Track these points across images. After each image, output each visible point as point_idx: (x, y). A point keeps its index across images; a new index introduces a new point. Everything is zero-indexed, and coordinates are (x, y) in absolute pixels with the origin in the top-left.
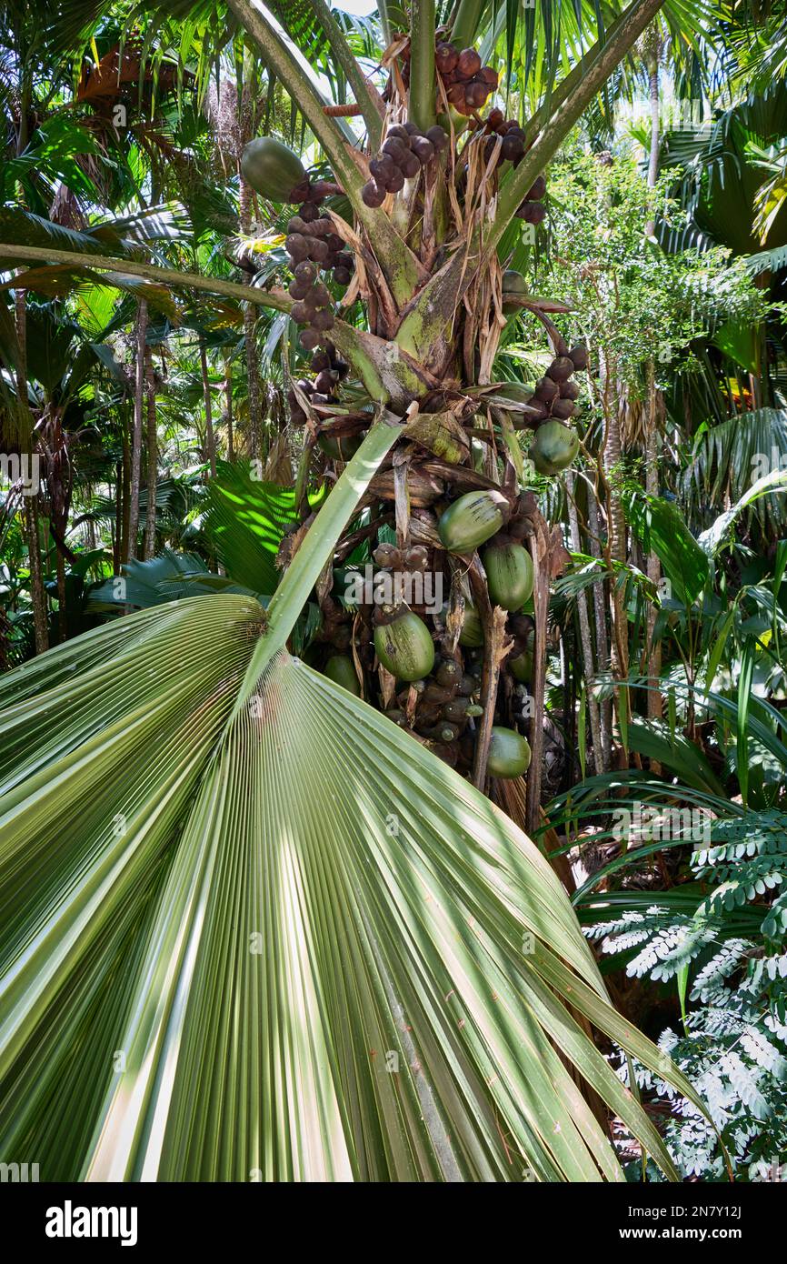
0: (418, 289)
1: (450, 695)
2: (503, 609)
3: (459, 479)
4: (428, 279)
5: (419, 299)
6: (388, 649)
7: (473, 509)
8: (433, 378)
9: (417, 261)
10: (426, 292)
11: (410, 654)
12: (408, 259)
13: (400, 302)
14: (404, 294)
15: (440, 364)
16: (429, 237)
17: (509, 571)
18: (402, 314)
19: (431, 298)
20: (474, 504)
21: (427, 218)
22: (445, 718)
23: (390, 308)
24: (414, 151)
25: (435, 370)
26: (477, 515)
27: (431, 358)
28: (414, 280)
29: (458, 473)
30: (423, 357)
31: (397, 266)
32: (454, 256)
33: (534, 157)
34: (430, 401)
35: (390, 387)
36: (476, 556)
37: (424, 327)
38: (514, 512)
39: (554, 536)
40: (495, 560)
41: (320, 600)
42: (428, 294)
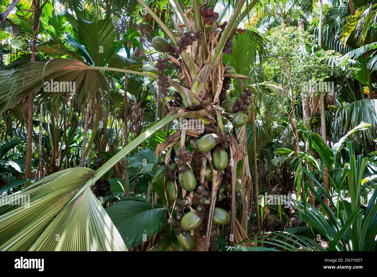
0: (197, 74)
1: (201, 196)
2: (216, 171)
3: (208, 130)
4: (200, 71)
5: (197, 77)
6: (181, 181)
7: (206, 139)
8: (201, 100)
9: (197, 67)
10: (199, 75)
11: (187, 183)
12: (195, 66)
13: (192, 78)
14: (193, 76)
15: (204, 96)
16: (200, 60)
17: (219, 158)
18: (193, 82)
19: (200, 77)
20: (206, 138)
21: (200, 55)
22: (199, 204)
23: (190, 80)
24: (191, 38)
25: (202, 97)
26: (207, 141)
27: (201, 94)
28: (196, 72)
29: (207, 128)
30: (198, 94)
31: (191, 68)
32: (206, 65)
33: (223, 37)
34: (201, 106)
35: (188, 102)
36: (210, 153)
37: (198, 85)
38: (221, 140)
39: (239, 147)
40: (215, 154)
41: (166, 165)
42: (199, 76)
